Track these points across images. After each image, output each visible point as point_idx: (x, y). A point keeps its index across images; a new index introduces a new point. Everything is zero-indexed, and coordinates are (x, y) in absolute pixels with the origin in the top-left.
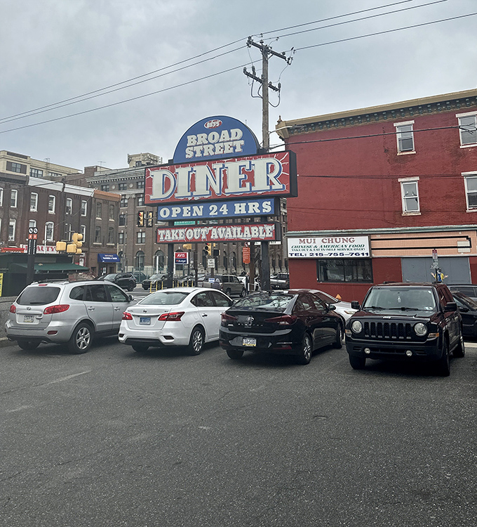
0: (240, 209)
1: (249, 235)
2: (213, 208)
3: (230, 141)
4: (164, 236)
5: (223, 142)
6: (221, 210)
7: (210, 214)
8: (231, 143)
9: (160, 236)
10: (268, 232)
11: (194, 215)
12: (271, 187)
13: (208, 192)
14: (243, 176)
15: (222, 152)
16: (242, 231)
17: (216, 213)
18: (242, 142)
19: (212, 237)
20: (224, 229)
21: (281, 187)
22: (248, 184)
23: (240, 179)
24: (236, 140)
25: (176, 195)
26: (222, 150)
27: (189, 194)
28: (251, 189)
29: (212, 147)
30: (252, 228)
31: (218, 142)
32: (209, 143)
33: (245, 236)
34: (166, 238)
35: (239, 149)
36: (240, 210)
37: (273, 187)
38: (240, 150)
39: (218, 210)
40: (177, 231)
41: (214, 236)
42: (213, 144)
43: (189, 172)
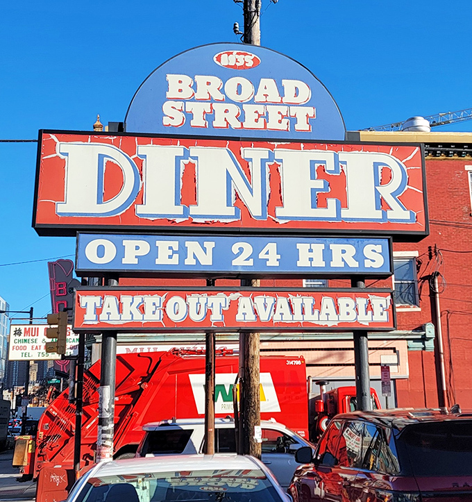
0: (310, 255)
1: (333, 316)
2: (241, 250)
3: (281, 104)
4: (98, 311)
5: (265, 103)
6: (262, 256)
7: (235, 263)
8: (284, 110)
9: (84, 311)
10: (377, 309)
11: (190, 261)
12: (384, 214)
13: (231, 211)
14: (320, 184)
15: (260, 125)
16: (317, 306)
17: (251, 262)
18: (311, 111)
19: (239, 317)
20: (270, 300)
21: (406, 215)
22: (332, 202)
23: (313, 190)
24: (296, 105)
25: (140, 209)
26: (261, 120)
27: (179, 210)
28: (338, 213)
29: (234, 109)
30: (340, 301)
31: (252, 102)
32: (227, 100)
33: (323, 317)
34: (103, 317)
35: (302, 125)
36: (311, 260)
37: (390, 215)
38: (306, 127)
39: (254, 256)
40: (138, 299)
41: (245, 314)
42: (240, 104)
43: (178, 159)
